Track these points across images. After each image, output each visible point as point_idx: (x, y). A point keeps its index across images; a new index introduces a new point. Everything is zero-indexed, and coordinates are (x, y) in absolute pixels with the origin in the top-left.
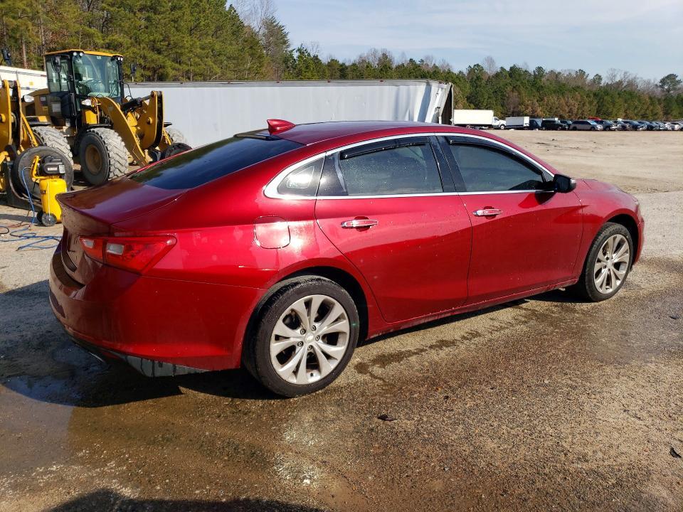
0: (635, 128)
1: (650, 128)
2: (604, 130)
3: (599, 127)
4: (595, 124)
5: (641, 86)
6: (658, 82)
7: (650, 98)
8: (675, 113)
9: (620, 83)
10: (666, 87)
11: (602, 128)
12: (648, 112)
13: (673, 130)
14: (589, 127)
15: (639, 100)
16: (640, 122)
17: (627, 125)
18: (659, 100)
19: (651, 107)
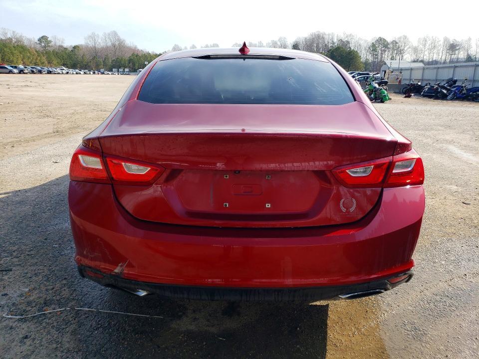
0: (40, 72)
1: (49, 72)
2: (20, 73)
3: (15, 71)
4: (11, 68)
5: (26, 43)
6: (36, 40)
7: (36, 51)
8: (55, 62)
9: (11, 39)
10: (43, 45)
11: (18, 71)
12: (38, 61)
13: (63, 73)
14: (8, 71)
15: (30, 52)
16: (41, 68)
17: (34, 70)
18: (42, 53)
19: (39, 58)
